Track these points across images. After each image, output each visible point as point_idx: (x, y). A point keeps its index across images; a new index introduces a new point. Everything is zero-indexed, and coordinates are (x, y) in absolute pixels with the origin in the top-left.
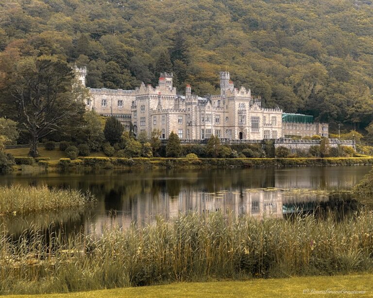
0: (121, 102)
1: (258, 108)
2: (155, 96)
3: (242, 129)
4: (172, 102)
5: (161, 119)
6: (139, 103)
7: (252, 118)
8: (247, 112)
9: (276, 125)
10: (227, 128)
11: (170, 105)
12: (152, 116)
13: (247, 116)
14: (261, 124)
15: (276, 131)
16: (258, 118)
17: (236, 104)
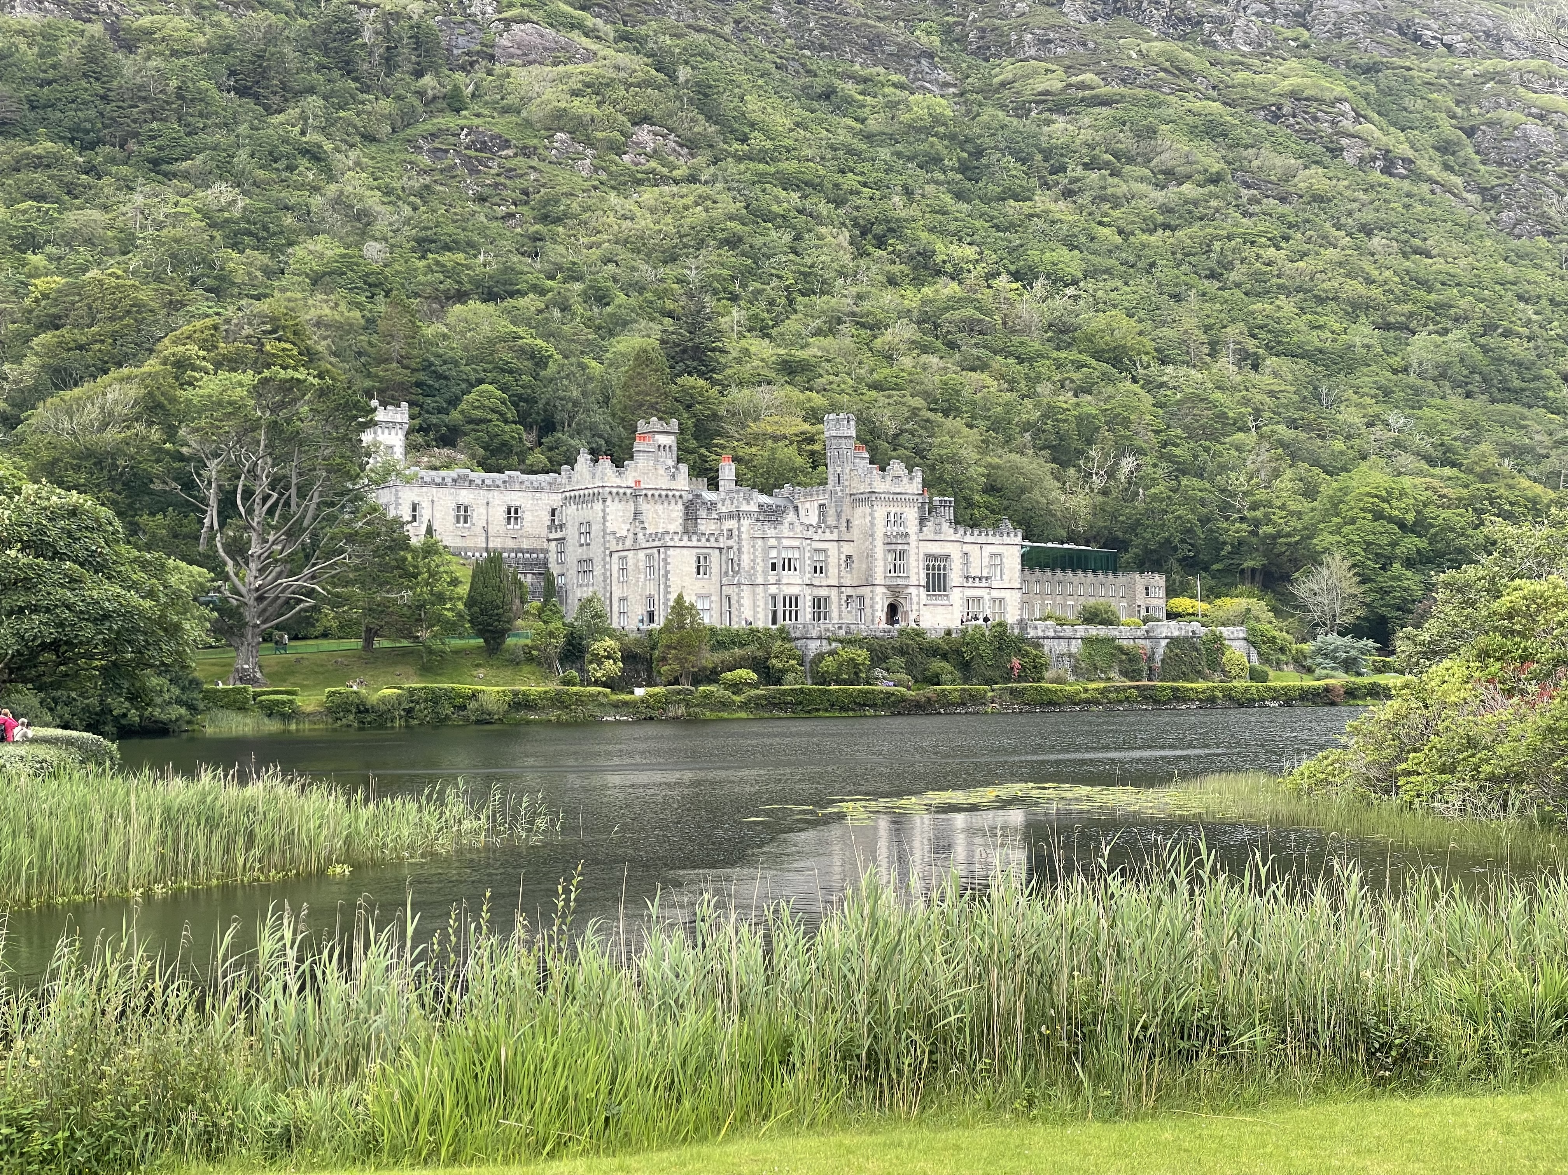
0: (516, 512)
1: (945, 526)
2: (621, 491)
3: (896, 594)
4: (677, 511)
5: (642, 565)
6: (571, 514)
7: (928, 557)
8: (913, 538)
9: (1001, 579)
10: (850, 591)
11: (671, 520)
12: (615, 556)
13: (912, 550)
14: (955, 577)
15: (1001, 600)
16: (948, 556)
17: (876, 515)
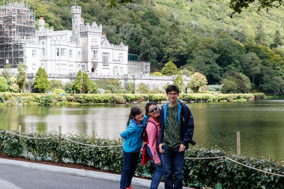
1: (109, 44)
3: (94, 65)
8: (100, 47)
9: (122, 62)
10: (79, 64)
13: (99, 51)
14: (110, 60)
15: (122, 68)
17: (88, 39)
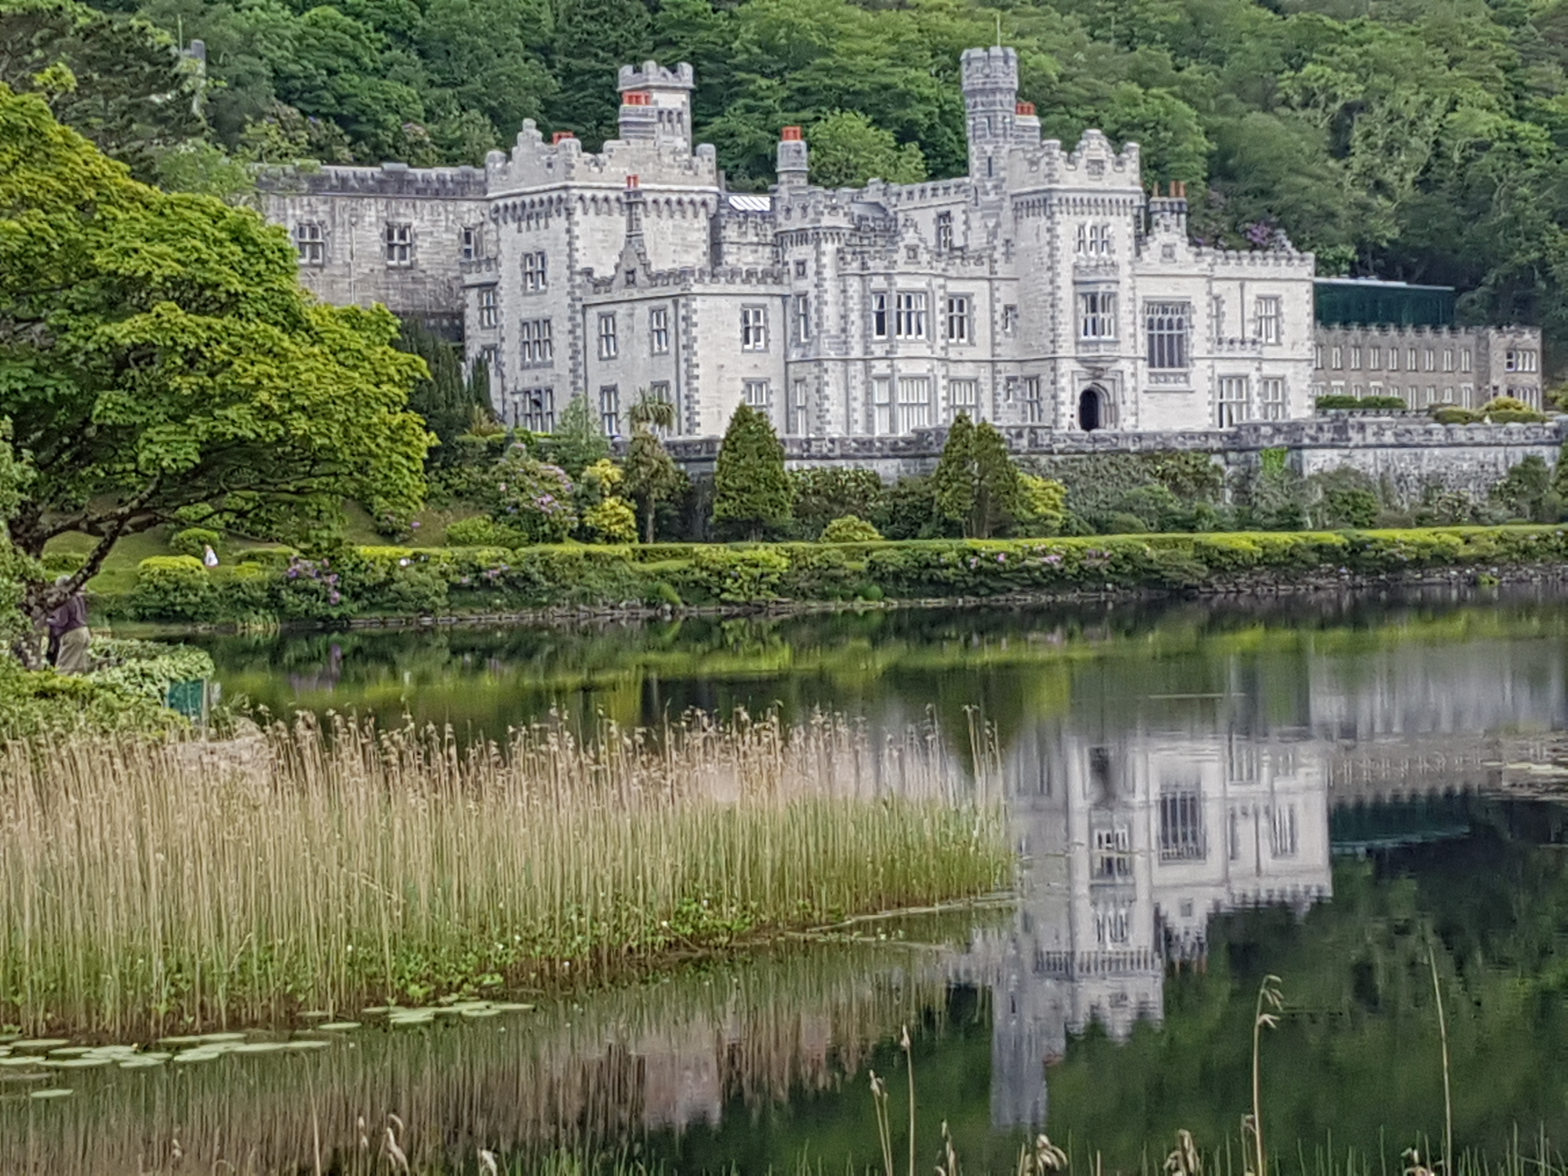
1: (1183, 250)
2: (600, 195)
3: (1097, 373)
4: (698, 229)
5: (643, 329)
6: (508, 241)
7: (1150, 305)
8: (1125, 272)
9: (1278, 343)
10: (1013, 370)
11: (688, 247)
12: (592, 313)
13: (1124, 294)
14: (1197, 341)
15: (1279, 381)
16: (1184, 306)
17: (1060, 230)
